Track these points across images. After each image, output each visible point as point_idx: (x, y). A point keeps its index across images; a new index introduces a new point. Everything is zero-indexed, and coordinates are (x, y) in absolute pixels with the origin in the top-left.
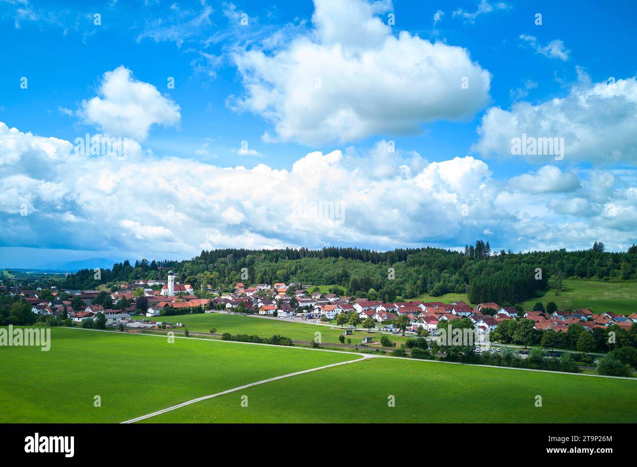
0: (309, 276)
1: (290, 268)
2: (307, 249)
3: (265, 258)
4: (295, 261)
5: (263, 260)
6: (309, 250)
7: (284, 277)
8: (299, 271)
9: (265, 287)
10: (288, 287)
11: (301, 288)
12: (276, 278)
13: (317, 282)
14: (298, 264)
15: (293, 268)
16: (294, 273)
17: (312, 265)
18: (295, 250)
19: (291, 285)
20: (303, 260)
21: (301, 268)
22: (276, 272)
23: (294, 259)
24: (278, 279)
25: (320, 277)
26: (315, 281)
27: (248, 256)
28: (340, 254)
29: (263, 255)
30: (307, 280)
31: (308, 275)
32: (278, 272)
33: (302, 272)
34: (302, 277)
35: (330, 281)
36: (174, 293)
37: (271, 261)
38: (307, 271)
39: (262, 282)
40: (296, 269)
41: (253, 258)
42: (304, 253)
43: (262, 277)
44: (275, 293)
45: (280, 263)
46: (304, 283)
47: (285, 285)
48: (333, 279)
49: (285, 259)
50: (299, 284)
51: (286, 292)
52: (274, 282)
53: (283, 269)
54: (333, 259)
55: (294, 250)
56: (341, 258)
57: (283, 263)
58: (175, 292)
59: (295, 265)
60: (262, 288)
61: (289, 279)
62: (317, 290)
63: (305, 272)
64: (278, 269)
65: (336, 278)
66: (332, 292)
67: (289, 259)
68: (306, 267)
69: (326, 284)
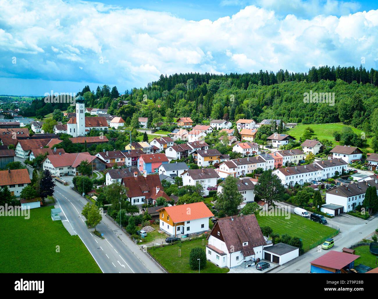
0: (292, 108)
1: (264, 96)
2: (287, 72)
3: (232, 83)
4: (271, 86)
5: (229, 87)
6: (290, 72)
7: (254, 109)
8: (277, 100)
9: (223, 125)
10: (258, 126)
11: (281, 130)
12: (241, 111)
13: (306, 117)
14: (275, 89)
15: (268, 96)
16: (269, 103)
17: (295, 92)
18: (271, 74)
19: (263, 123)
20: (281, 85)
21: (280, 96)
22: (242, 102)
23: (269, 85)
24: (244, 113)
25: (312, 110)
26: (302, 116)
27: (211, 81)
28: (337, 75)
29: (230, 80)
30: (289, 115)
31: (290, 106)
32: (246, 102)
33: (281, 101)
34: (282, 109)
35: (329, 116)
36: (86, 130)
37: (239, 87)
38: (289, 100)
39: (220, 116)
40: (273, 98)
41: (217, 84)
42: (283, 76)
43: (221, 109)
44: (235, 138)
45: (251, 90)
46: (285, 118)
47: (254, 123)
48: (335, 114)
49: (257, 84)
50: (278, 122)
51: (254, 136)
52: (236, 117)
53: (254, 96)
54: (329, 82)
55: (269, 74)
56: (339, 81)
57: (254, 90)
58: (88, 129)
59: (271, 91)
60: (218, 127)
61: (262, 111)
62: (310, 134)
63: (286, 101)
64: (245, 98)
65: (340, 112)
66: (343, 140)
67: (263, 84)
68: (287, 95)
69: (323, 122)
